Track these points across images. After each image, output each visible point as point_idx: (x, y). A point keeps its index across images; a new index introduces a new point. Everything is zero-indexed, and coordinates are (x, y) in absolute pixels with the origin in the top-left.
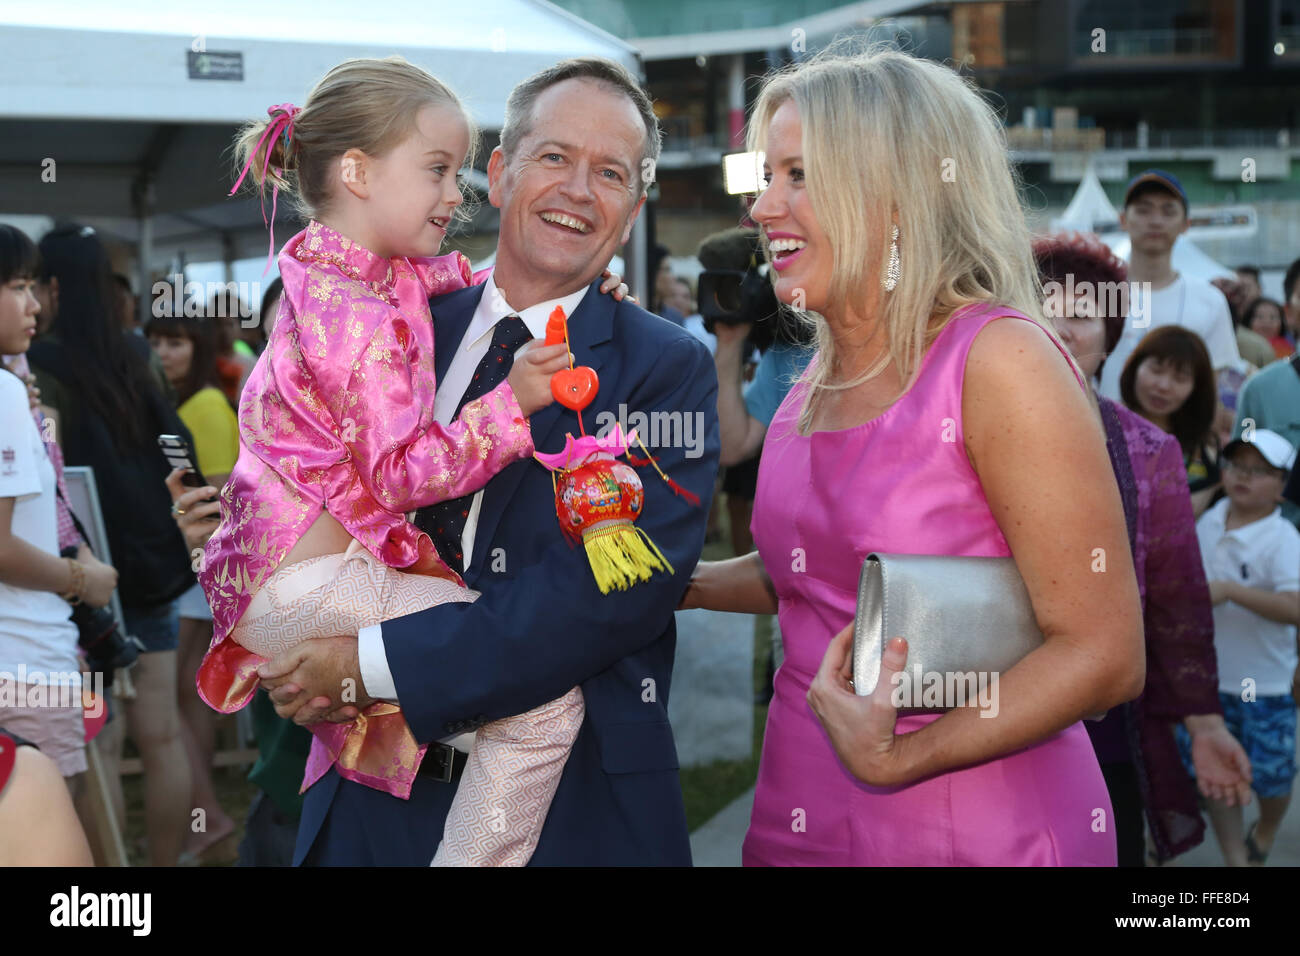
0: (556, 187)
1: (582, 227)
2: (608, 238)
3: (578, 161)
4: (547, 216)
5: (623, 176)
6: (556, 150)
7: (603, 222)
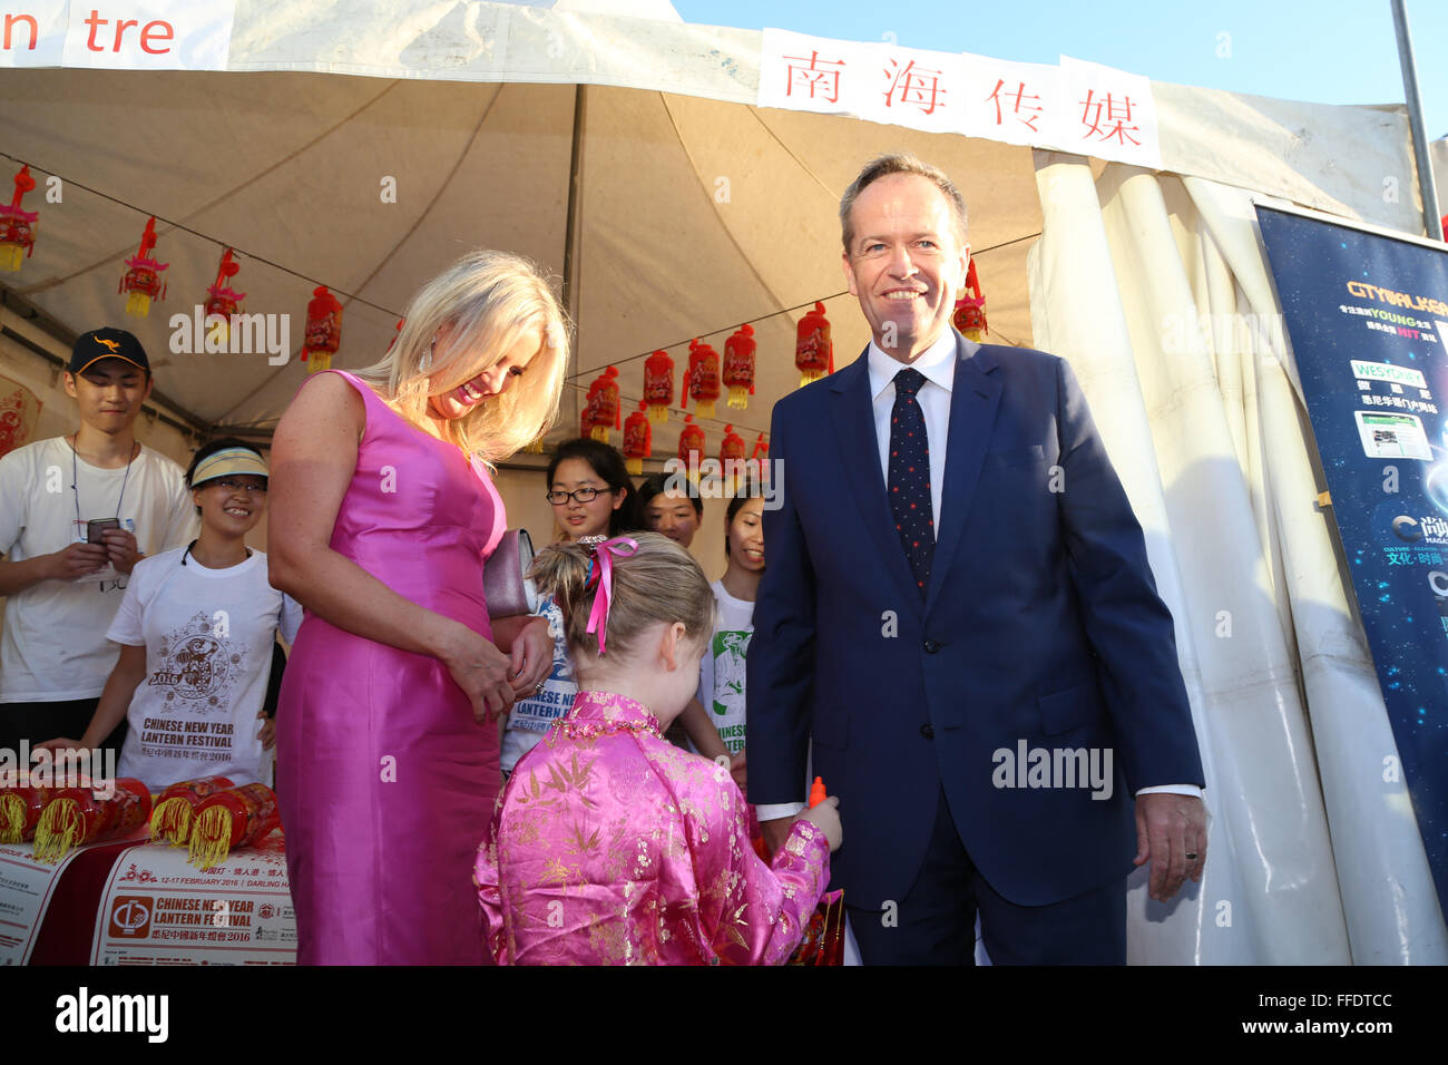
6: (878, 243)
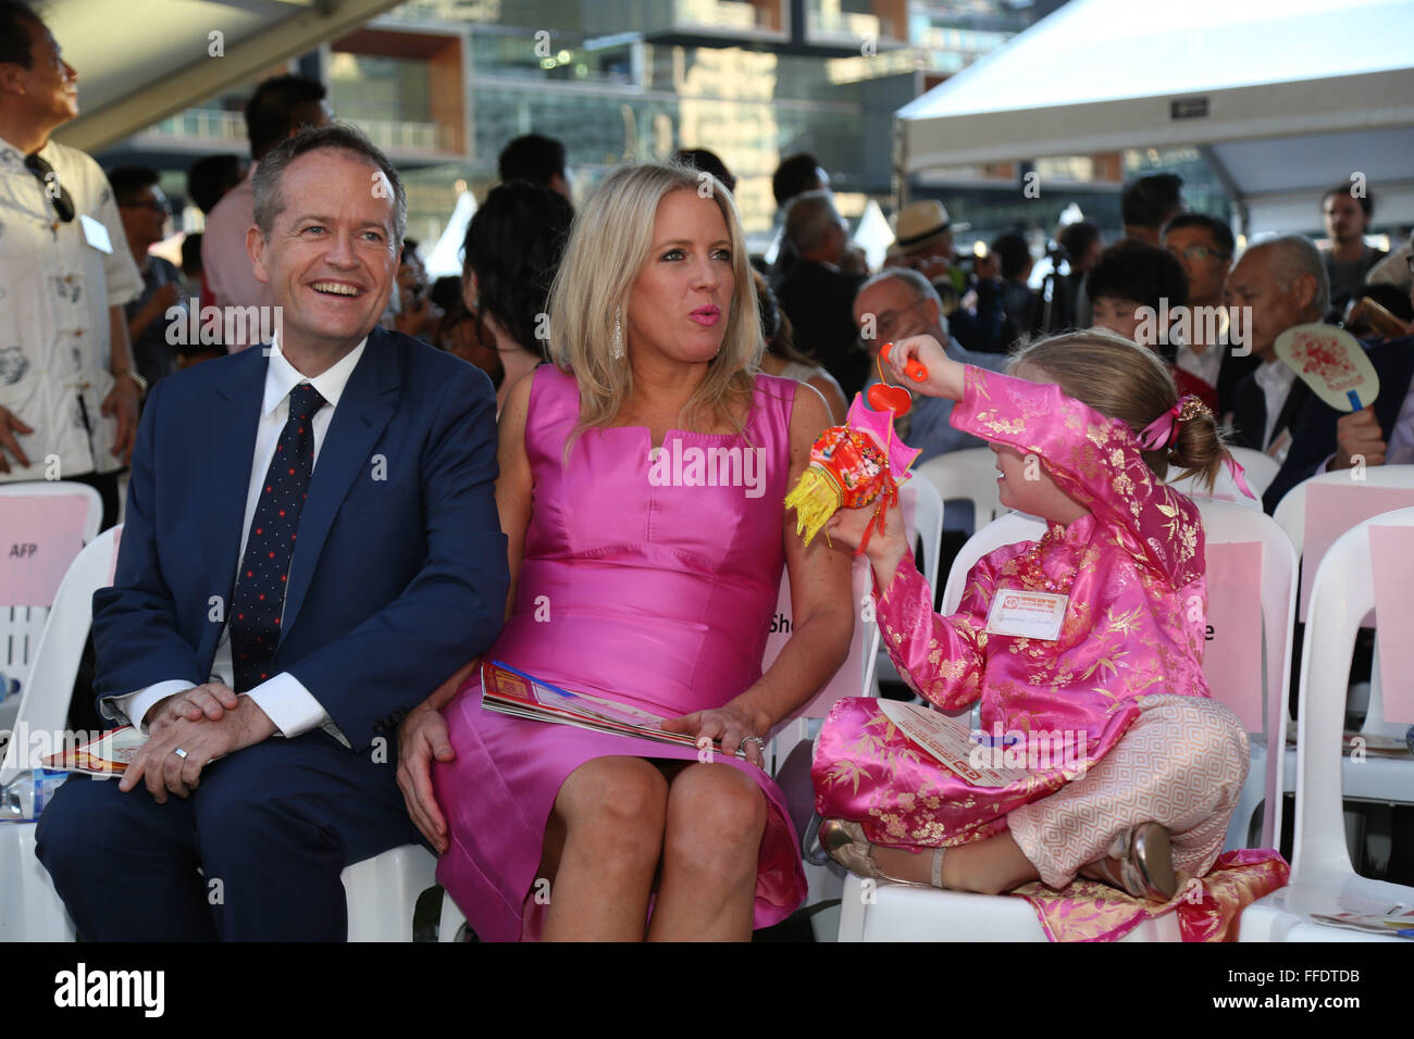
0: (321, 259)
1: (354, 291)
2: (380, 296)
3: (337, 231)
4: (318, 287)
5: (383, 236)
7: (372, 282)
